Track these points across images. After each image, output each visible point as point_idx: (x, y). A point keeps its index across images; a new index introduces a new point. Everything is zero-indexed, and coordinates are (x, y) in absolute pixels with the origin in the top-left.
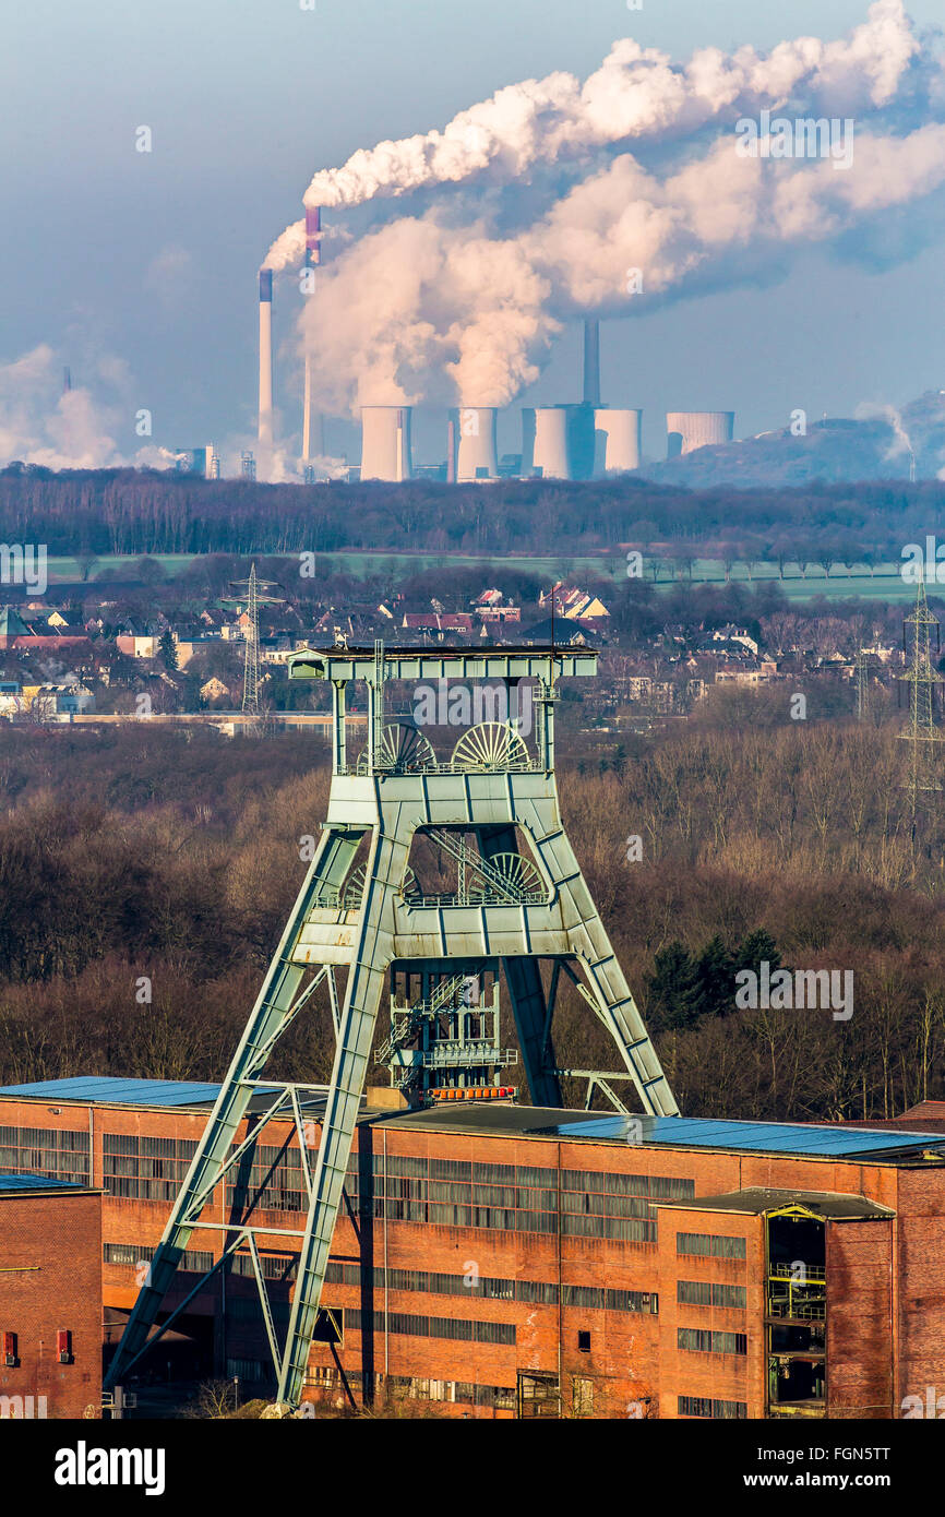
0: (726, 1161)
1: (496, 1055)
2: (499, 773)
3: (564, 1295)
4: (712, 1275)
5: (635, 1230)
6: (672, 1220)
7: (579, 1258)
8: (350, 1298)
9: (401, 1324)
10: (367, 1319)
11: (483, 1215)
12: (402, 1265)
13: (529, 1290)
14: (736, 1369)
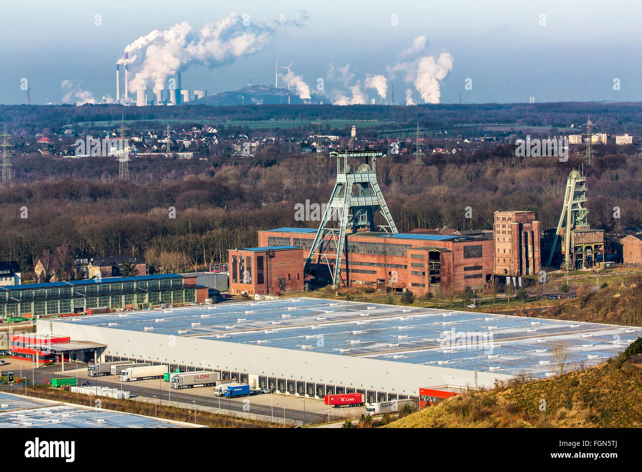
0: (418, 241)
1: (366, 223)
2: (366, 173)
3: (386, 265)
4: (418, 262)
5: (400, 254)
6: (410, 252)
7: (389, 259)
8: (344, 266)
9: (353, 271)
10: (347, 270)
11: (370, 252)
12: (354, 260)
13: (379, 265)
14: (423, 278)
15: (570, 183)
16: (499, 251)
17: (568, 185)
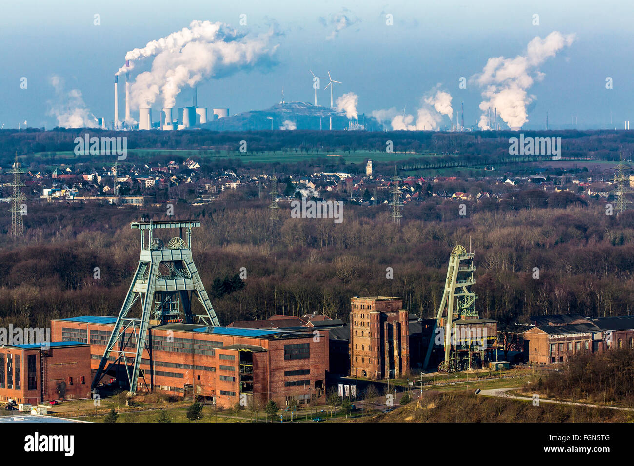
0: (230, 338)
1: (178, 312)
2: (179, 249)
3: (194, 367)
4: (227, 364)
5: (210, 353)
6: (218, 352)
7: (198, 359)
8: (148, 367)
9: (158, 373)
10: (152, 372)
11: (176, 349)
12: (158, 360)
13: (186, 366)
14: (233, 385)
15: (453, 262)
16: (356, 348)
17: (450, 264)
